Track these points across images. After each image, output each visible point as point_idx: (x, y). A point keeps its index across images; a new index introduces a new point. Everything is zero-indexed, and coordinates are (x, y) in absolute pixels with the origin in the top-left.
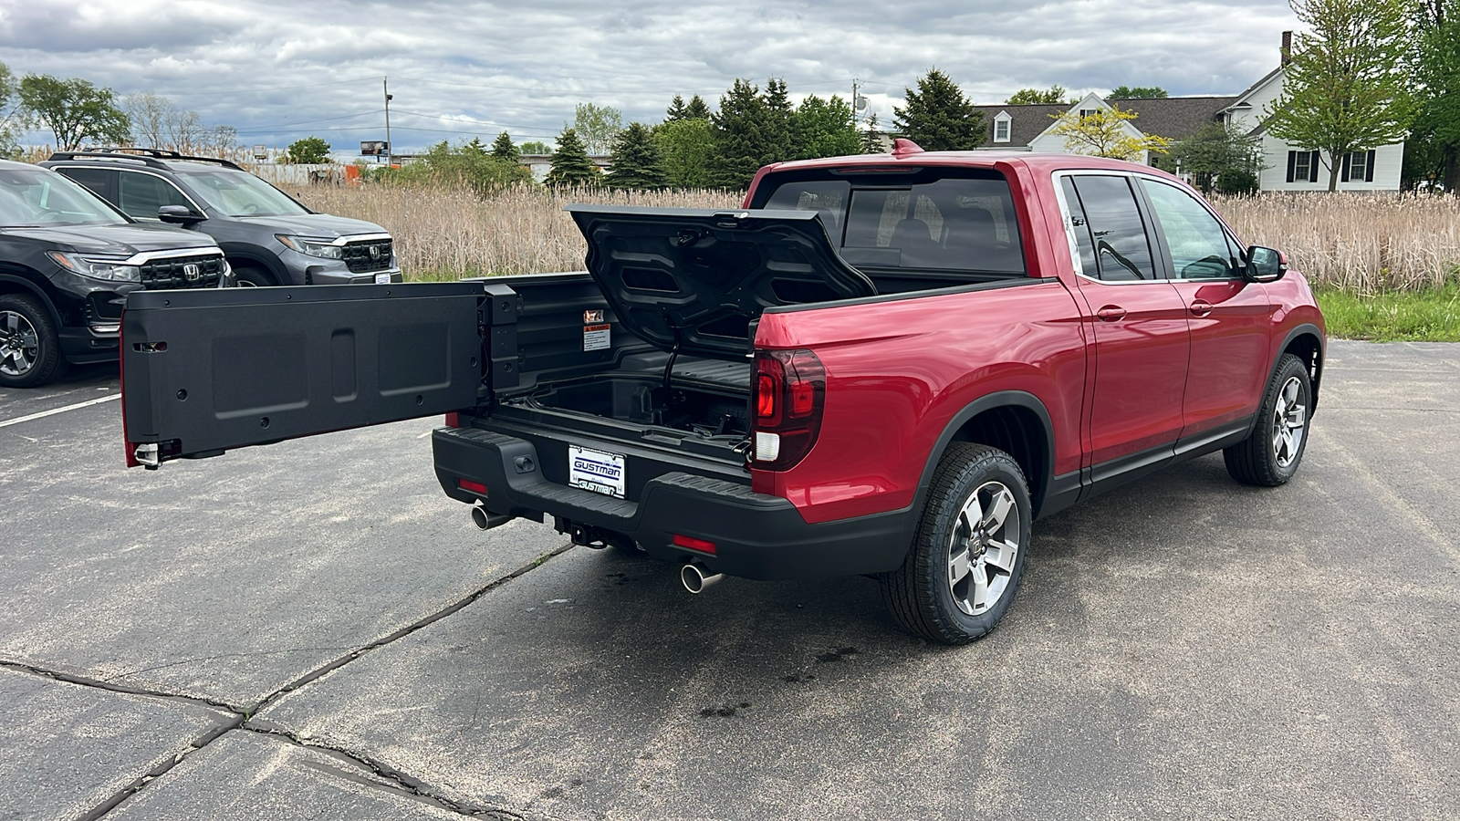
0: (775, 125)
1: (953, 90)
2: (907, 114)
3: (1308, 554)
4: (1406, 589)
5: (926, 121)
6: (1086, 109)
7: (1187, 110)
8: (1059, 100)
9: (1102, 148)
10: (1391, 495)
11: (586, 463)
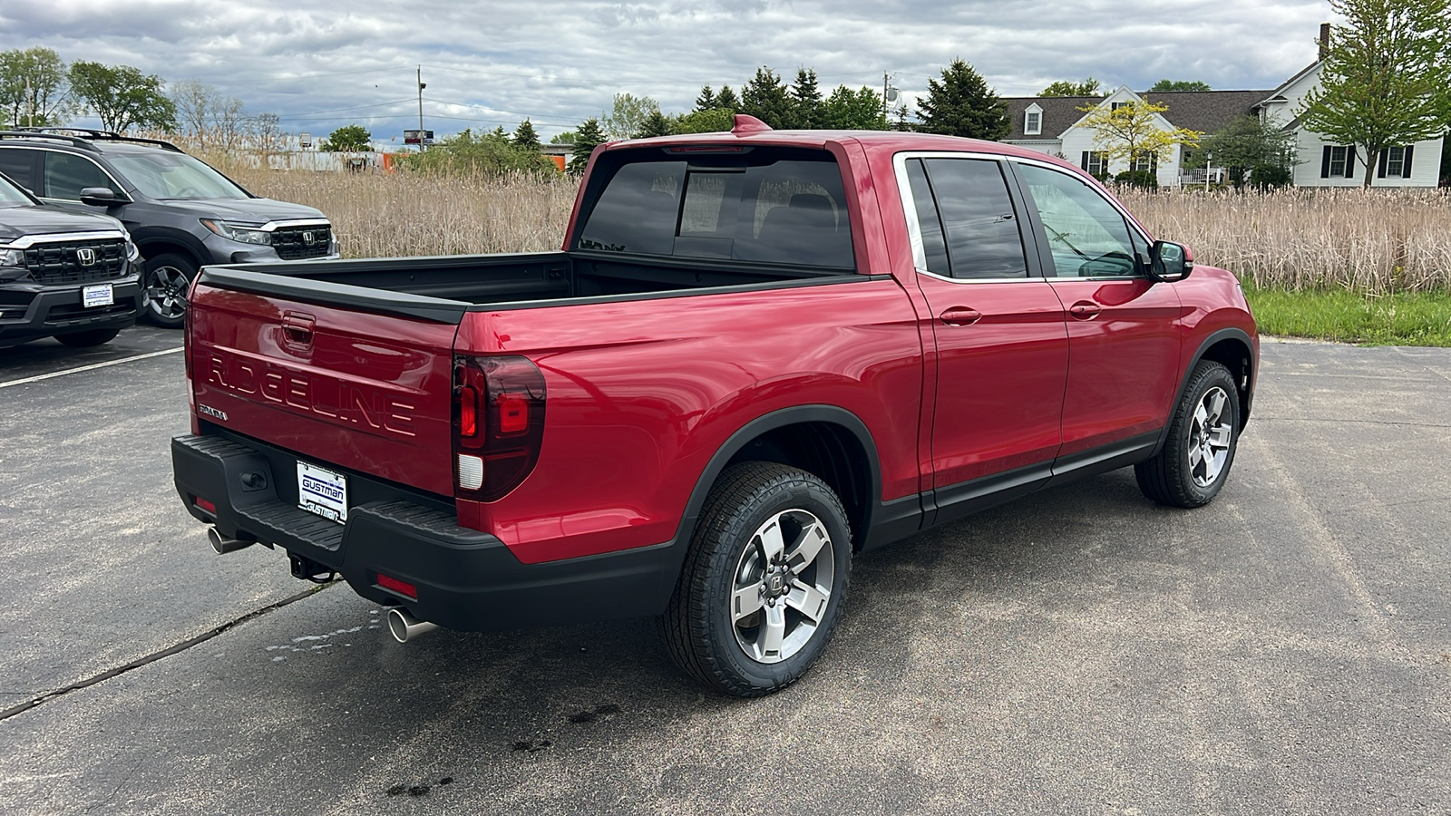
0: (796, 115)
1: (978, 80)
2: (930, 105)
3: (1195, 594)
4: (1292, 641)
5: (949, 112)
6: (1118, 102)
7: (1221, 103)
8: (1092, 93)
9: (1131, 142)
10: (1315, 524)
11: (313, 481)
